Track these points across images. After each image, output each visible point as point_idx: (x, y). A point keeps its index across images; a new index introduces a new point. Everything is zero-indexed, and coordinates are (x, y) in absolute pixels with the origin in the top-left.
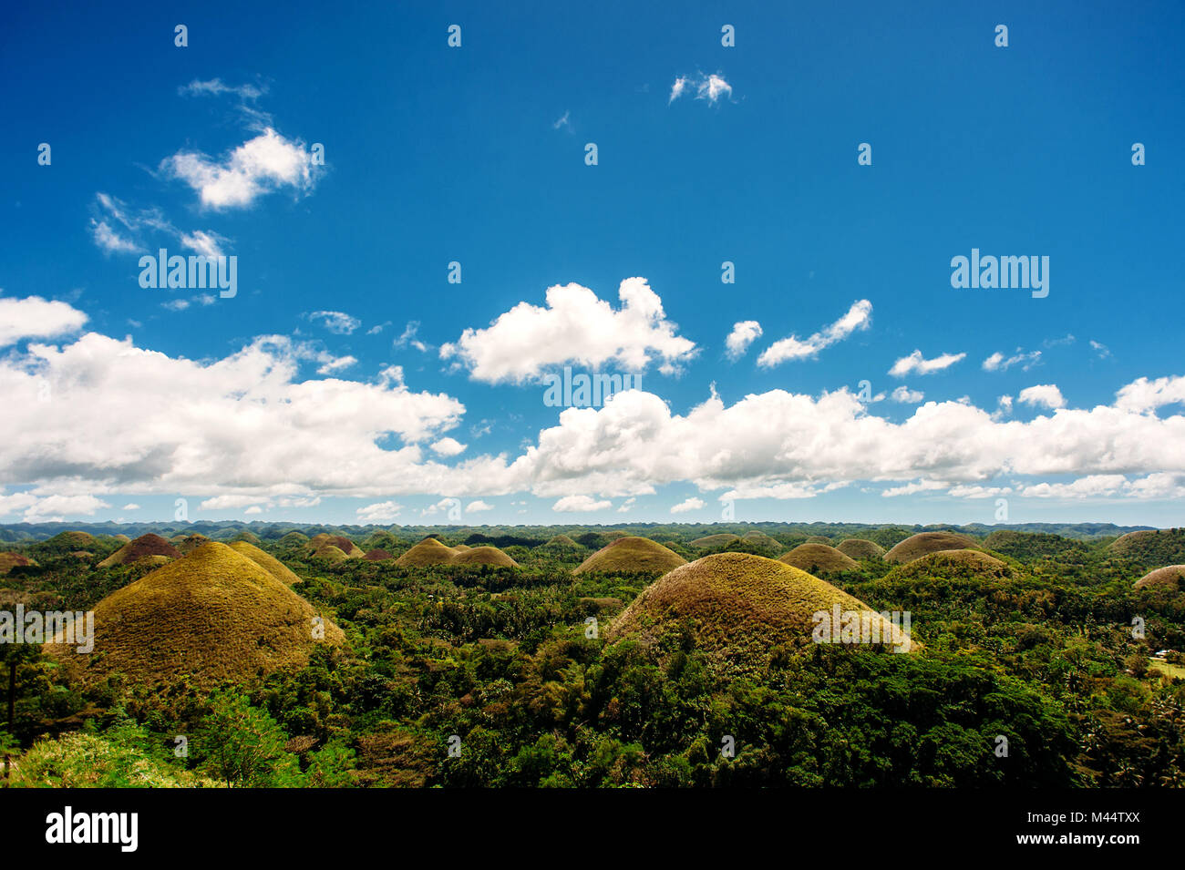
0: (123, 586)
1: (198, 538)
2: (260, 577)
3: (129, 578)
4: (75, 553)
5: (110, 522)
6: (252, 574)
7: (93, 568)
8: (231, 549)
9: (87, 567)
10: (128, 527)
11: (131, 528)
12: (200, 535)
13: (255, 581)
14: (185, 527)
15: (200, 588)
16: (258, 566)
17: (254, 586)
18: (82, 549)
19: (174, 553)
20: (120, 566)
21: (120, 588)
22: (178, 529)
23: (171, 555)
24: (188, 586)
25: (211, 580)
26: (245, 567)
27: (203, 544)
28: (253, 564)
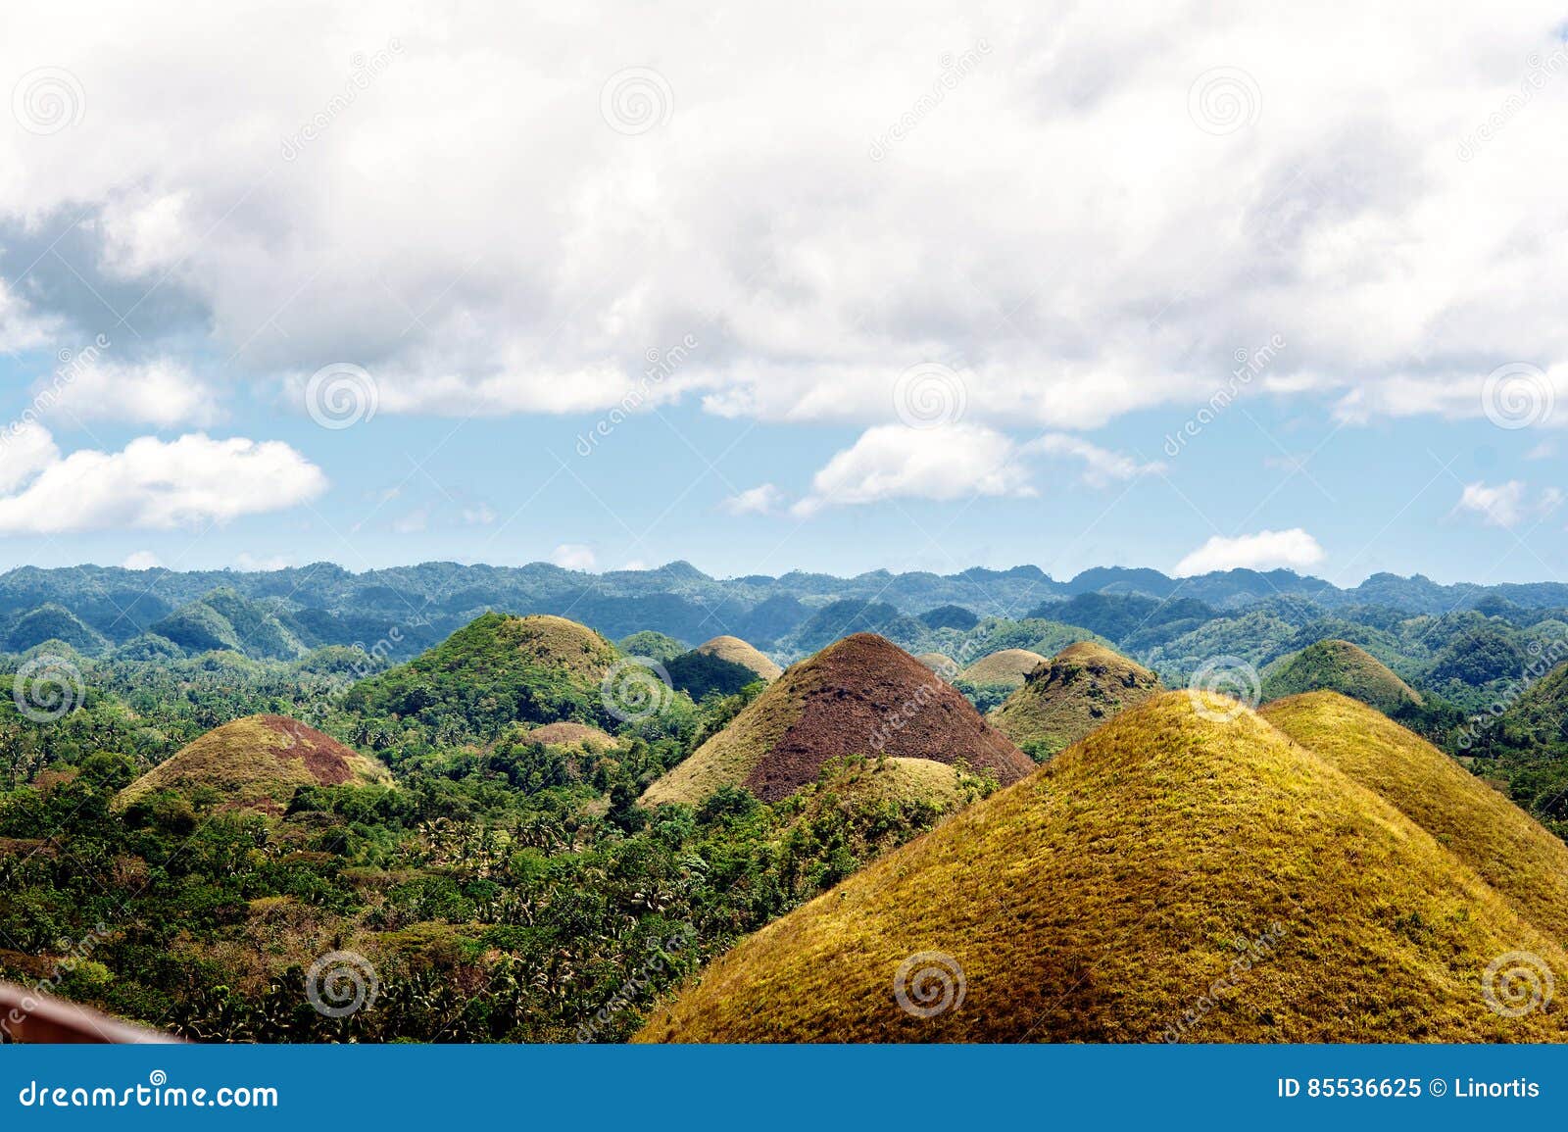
0: (763, 920)
1: (1096, 670)
2: (1441, 909)
3: (790, 873)
4: (541, 731)
5: (681, 569)
6: (1396, 890)
7: (623, 816)
8: (1276, 738)
9: (598, 806)
10: (762, 595)
11: (774, 600)
12: (1106, 652)
13: (1410, 928)
14: (1030, 596)
15: (1133, 946)
16: (1424, 846)
17: (1407, 956)
18: (565, 711)
19: (986, 746)
20: (739, 807)
21: (751, 927)
22: (996, 613)
23: (973, 760)
24: (1076, 935)
25: (1188, 912)
26: (1355, 844)
27: (1126, 700)
28: (1398, 826)
